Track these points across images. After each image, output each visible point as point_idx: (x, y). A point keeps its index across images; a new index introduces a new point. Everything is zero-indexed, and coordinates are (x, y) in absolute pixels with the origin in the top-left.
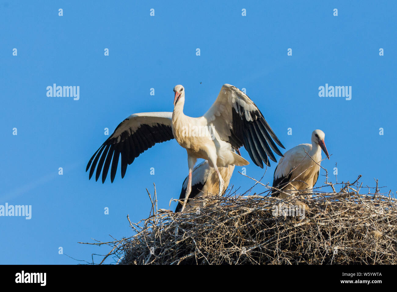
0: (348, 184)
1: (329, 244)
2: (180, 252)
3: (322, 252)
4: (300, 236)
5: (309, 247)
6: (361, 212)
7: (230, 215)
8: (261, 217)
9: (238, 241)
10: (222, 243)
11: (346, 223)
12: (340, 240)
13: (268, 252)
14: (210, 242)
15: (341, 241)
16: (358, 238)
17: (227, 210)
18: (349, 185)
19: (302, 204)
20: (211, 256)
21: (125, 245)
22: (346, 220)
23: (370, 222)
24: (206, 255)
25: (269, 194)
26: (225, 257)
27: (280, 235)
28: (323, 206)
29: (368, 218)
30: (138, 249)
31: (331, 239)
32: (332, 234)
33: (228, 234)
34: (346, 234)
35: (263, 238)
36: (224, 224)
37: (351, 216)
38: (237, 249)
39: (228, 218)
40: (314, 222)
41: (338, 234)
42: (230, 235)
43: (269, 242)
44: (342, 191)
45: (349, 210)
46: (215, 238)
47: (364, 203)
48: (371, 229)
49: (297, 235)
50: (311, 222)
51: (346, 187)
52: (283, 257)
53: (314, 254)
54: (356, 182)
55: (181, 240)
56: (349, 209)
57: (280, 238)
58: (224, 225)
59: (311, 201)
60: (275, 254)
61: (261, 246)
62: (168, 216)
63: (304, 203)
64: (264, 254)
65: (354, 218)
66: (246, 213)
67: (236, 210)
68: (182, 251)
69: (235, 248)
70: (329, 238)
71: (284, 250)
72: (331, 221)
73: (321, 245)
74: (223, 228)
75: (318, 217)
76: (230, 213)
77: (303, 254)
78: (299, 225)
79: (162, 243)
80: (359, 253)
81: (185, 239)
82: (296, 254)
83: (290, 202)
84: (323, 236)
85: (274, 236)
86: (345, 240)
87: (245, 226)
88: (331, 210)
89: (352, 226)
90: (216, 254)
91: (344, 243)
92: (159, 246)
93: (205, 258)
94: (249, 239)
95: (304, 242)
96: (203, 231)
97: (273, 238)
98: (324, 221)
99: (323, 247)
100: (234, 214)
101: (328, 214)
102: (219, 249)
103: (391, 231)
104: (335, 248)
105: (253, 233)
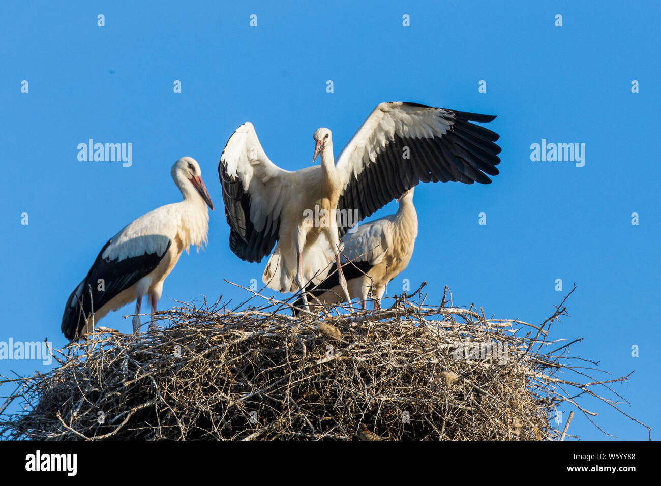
0: (404, 296)
1: (372, 392)
2: (130, 399)
3: (360, 404)
5: (340, 396)
6: (423, 340)
7: (213, 341)
8: (262, 346)
9: (225, 384)
10: (199, 387)
11: (400, 358)
12: (390, 385)
13: (273, 403)
14: (180, 385)
15: (392, 387)
16: (419, 382)
17: (208, 333)
18: (406, 298)
19: (328, 327)
20: (180, 407)
22: (399, 354)
23: (438, 356)
24: (172, 405)
26: (203, 410)
27: (294, 377)
28: (363, 329)
29: (435, 350)
30: (62, 391)
31: (374, 384)
33: (209, 371)
34: (399, 375)
35: (265, 381)
36: (204, 356)
37: (407, 347)
38: (223, 396)
39: (208, 346)
40: (348, 356)
41: (386, 375)
42: (212, 374)
43: (275, 387)
44: (394, 306)
45: (405, 336)
46: (189, 380)
47: (429, 327)
48: (440, 368)
50: (343, 355)
51: (401, 300)
52: (297, 412)
54: (417, 292)
55: (133, 381)
57: (293, 381)
58: (202, 357)
59: (344, 322)
60: (284, 407)
61: (261, 392)
62: (111, 340)
63: (333, 325)
64: (265, 406)
65: (413, 350)
66: (238, 341)
67: (222, 334)
68: (132, 395)
69: (220, 396)
70: (372, 383)
71: (298, 399)
72: (377, 355)
73: (360, 394)
74: (202, 363)
75: (354, 349)
76: (212, 338)
78: (325, 360)
79: (102, 382)
80: (419, 406)
81: (139, 378)
82: (318, 407)
83: (309, 323)
84: (363, 379)
85: (283, 378)
86: (398, 386)
87: (236, 360)
88: (375, 337)
89: (410, 363)
90: (190, 404)
91: (396, 391)
92: (97, 388)
93: (170, 410)
94: (243, 381)
95: (333, 388)
96: (169, 367)
97: (281, 380)
98: (364, 355)
99: (363, 397)
100: (218, 339)
101: (372, 345)
102: (194, 396)
103: (472, 370)
104: (382, 399)
105: (249, 371)
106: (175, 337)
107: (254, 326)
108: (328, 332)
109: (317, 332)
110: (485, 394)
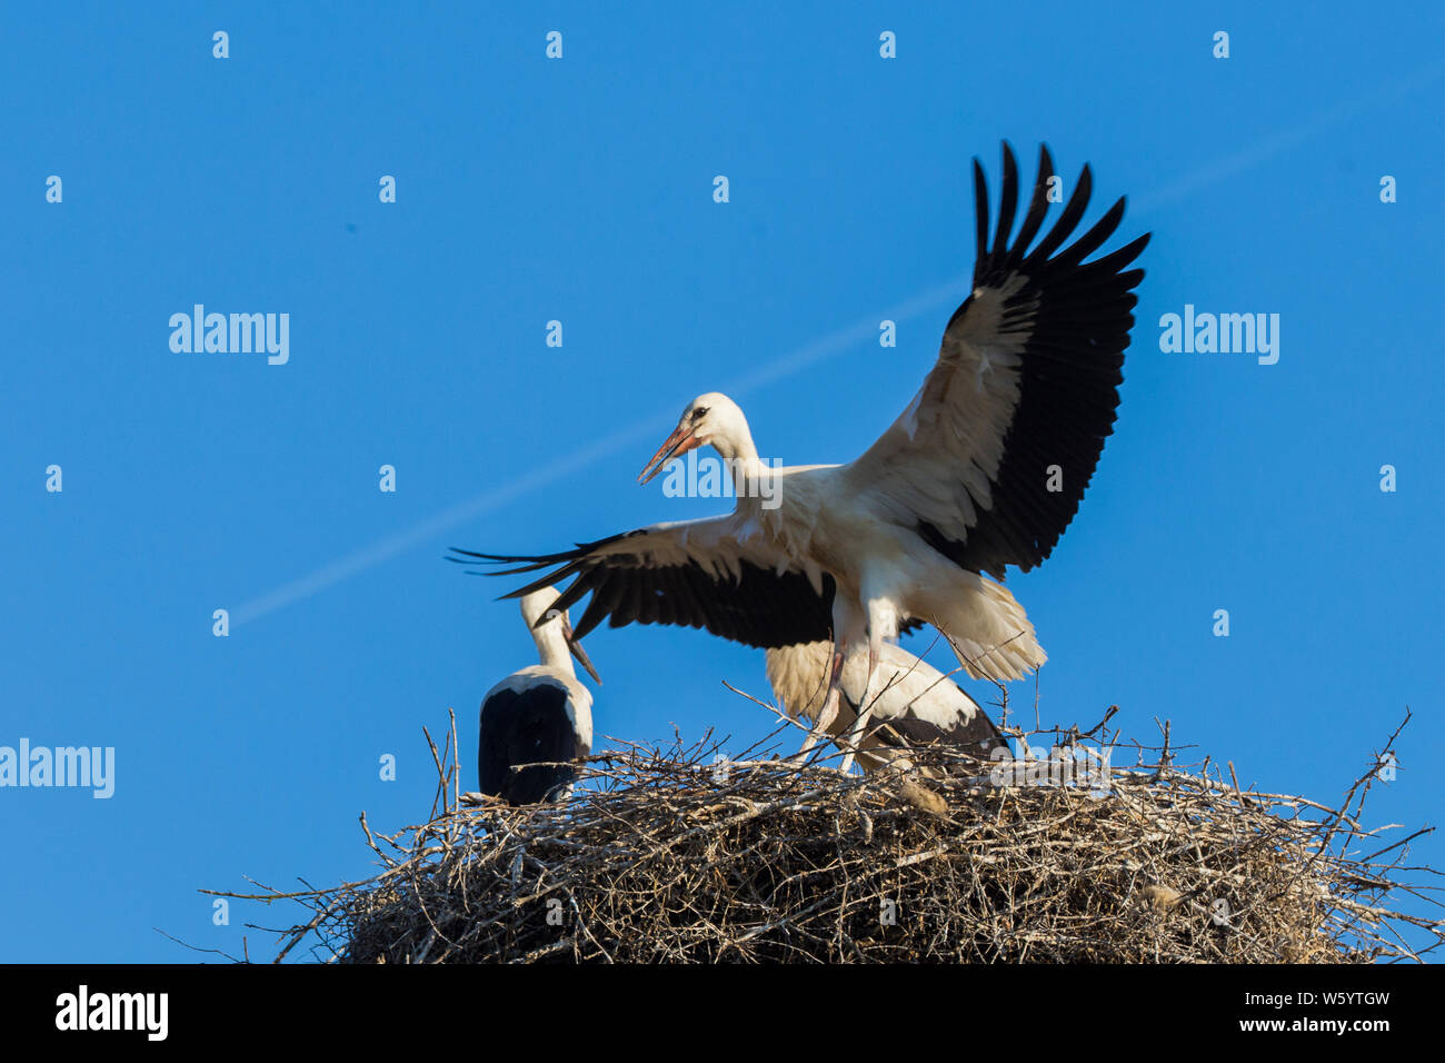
0: (1074, 735)
1: (1007, 923)
2: (525, 936)
3: (982, 948)
4: (914, 895)
5: (943, 932)
6: (1114, 825)
7: (694, 821)
8: (791, 831)
9: (715, 907)
10: (662, 910)
11: (1065, 859)
12: (1044, 913)
14: (624, 906)
15: (1047, 915)
16: (1102, 907)
17: (681, 804)
18: (1078, 738)
19: (922, 792)
20: (625, 952)
21: (351, 904)
22: (1065, 850)
23: (1141, 856)
24: (609, 946)
25: (817, 759)
26: (671, 956)
27: (852, 892)
28: (992, 800)
29: (1136, 845)
30: (392, 918)
31: (1013, 908)
32: (1019, 892)
33: (683, 879)
34: (1063, 893)
35: (795, 901)
36: (672, 849)
37: (1079, 837)
38: (711, 931)
39: (682, 830)
40: (961, 853)
41: (1037, 892)
42: (688, 885)
43: (815, 912)
45: (1076, 816)
46: (641, 893)
47: (1124, 797)
48: (1144, 879)
49: (905, 891)
50: (950, 851)
51: (1068, 743)
52: (858, 961)
53: (957, 956)
54: (1098, 727)
55: (532, 897)
56: (1073, 813)
57: (849, 901)
58: (668, 850)
59: (955, 785)
60: (832, 952)
61: (787, 923)
62: (490, 817)
63: (932, 789)
64: (795, 951)
65: (1091, 844)
66: (741, 817)
67: (711, 805)
68: (530, 930)
69: (704, 929)
70: (1008, 907)
71: (860, 938)
72: (1017, 850)
73: (982, 927)
74: (667, 862)
75: (973, 837)
76: (691, 813)
77: (922, 954)
78: (913, 859)
79: (470, 900)
80: (1103, 955)
81: (543, 892)
82: (899, 954)
83: (883, 785)
84: (989, 899)
85: (830, 894)
86: (1060, 914)
87: (738, 859)
88: (1016, 817)
89: (1084, 867)
90: (644, 944)
91: (1055, 923)
92: (461, 912)
93: (606, 957)
94: (750, 901)
95: (928, 914)
96: (603, 869)
97: (826, 900)
98: (992, 850)
99: (988, 932)
100: (703, 818)
101: (1008, 830)
102: (653, 928)
103: (1210, 887)
104: (1027, 938)
105: (763, 881)
106: (615, 810)
107: (775, 792)
108: (922, 804)
109: (897, 802)
110: (1234, 933)
